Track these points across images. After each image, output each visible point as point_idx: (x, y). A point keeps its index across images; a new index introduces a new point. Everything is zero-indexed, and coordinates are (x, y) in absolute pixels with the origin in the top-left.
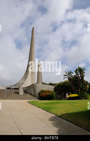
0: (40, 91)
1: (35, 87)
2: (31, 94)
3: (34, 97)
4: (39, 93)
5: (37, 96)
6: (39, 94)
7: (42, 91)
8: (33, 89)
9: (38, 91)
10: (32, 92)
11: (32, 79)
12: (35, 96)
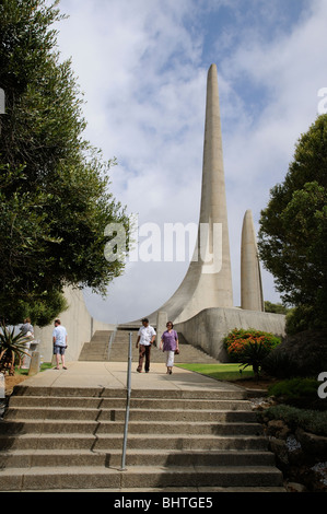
0: (230, 335)
1: (212, 320)
2: (199, 347)
3: (208, 357)
4: (226, 340)
5: (218, 350)
6: (226, 345)
7: (236, 335)
8: (203, 328)
9: (221, 333)
10: (203, 339)
11: (219, 290)
12: (210, 352)
